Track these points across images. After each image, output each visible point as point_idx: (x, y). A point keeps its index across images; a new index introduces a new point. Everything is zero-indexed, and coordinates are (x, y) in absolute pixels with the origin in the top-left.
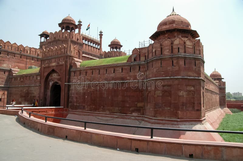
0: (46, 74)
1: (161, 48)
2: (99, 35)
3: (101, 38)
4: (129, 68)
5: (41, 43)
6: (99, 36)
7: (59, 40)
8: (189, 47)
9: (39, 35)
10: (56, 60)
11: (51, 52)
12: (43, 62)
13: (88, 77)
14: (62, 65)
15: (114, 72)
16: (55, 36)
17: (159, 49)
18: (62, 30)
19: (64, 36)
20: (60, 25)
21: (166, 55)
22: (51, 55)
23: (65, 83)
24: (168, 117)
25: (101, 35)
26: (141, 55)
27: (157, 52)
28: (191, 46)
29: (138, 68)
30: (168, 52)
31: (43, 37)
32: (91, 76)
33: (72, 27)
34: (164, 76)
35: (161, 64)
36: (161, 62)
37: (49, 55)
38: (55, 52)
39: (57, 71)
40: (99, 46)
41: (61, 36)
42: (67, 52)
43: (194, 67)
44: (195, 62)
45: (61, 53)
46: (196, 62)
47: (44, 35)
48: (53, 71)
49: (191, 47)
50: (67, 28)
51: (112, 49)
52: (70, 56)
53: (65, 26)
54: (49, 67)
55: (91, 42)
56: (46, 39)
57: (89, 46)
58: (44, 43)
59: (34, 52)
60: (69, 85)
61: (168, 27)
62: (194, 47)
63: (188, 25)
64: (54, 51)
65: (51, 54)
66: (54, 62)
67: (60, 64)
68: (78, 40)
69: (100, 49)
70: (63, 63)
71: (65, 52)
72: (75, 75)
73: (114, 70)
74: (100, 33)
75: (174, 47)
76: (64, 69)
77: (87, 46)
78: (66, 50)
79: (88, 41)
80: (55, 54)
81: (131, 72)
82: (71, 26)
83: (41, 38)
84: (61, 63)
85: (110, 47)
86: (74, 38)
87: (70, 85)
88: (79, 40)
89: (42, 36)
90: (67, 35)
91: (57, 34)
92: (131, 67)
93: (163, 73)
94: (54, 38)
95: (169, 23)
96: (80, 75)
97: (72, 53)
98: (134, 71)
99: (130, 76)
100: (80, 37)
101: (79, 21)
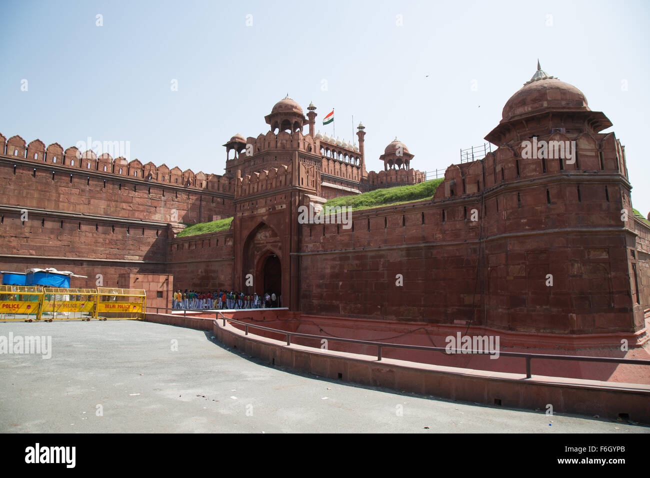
0: (246, 233)
1: (517, 161)
2: (357, 133)
3: (361, 140)
4: (439, 211)
5: (228, 162)
6: (357, 138)
7: (268, 154)
8: (589, 153)
9: (224, 145)
10: (268, 202)
11: (256, 184)
12: (238, 206)
13: (342, 238)
14: (282, 212)
15: (404, 225)
16: (258, 145)
17: (512, 165)
18: (273, 129)
19: (279, 145)
20: (269, 119)
21: (531, 177)
22: (256, 190)
23: (291, 252)
24: (544, 328)
25: (361, 134)
26: (467, 180)
27: (506, 172)
28: (591, 150)
29: (463, 212)
30: (535, 170)
31: (233, 148)
32: (349, 235)
33: (296, 122)
34: (527, 227)
35: (519, 200)
36: (519, 195)
37: (251, 191)
38: (264, 182)
39: (271, 226)
40: (358, 160)
41: (273, 144)
42: (291, 183)
43: (605, 205)
44: (606, 190)
45: (278, 184)
46: (609, 189)
47: (235, 144)
48: (262, 226)
49: (593, 154)
50: (285, 125)
51: (388, 165)
53: (279, 120)
54: (252, 218)
55: (339, 153)
56: (239, 152)
57: (335, 161)
58: (236, 163)
59: (216, 185)
60: (299, 256)
61: (530, 109)
62: (601, 153)
63: (580, 100)
64: (262, 181)
65: (256, 187)
66: (264, 206)
67: (277, 209)
69: (360, 167)
70: (284, 206)
71: (288, 182)
72: (312, 233)
73: (404, 218)
74: (358, 130)
76: (287, 220)
77: (331, 162)
78: (289, 177)
79: (333, 151)
80: (264, 186)
81: (444, 221)
82: (294, 120)
83: (228, 151)
84: (280, 208)
85: (383, 162)
86: (301, 145)
87: (302, 256)
88: (313, 150)
89: (229, 146)
90: (285, 142)
91: (262, 139)
92: (443, 210)
93: (525, 220)
94: (257, 150)
95: (532, 100)
96: (324, 235)
97: (302, 184)
98: (453, 220)
99: (443, 232)
100: (315, 143)
101: (310, 105)
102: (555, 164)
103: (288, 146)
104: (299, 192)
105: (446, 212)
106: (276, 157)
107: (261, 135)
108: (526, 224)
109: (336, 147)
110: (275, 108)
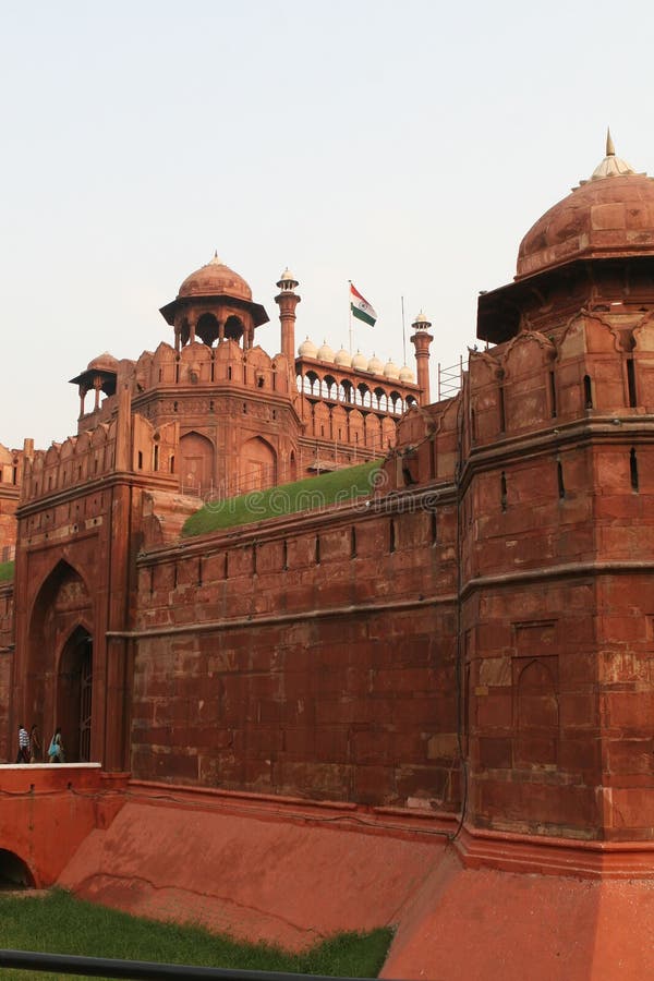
0: (35, 587)
1: (501, 389)
2: (413, 339)
3: (422, 354)
4: (383, 523)
5: (83, 418)
7: (158, 396)
9: (72, 381)
10: (74, 510)
11: (55, 470)
12: (25, 521)
13: (207, 594)
14: (95, 535)
15: (318, 558)
16: (140, 376)
17: (491, 402)
19: (183, 374)
20: (169, 313)
21: (527, 429)
22: (54, 484)
23: (108, 630)
24: (547, 824)
25: (422, 341)
26: (439, 444)
27: (481, 420)
29: (428, 525)
30: (535, 413)
31: (91, 387)
32: (218, 586)
33: (230, 318)
34: (517, 561)
35: (505, 492)
36: (503, 480)
37: (47, 486)
38: (70, 463)
39: (78, 569)
41: (169, 373)
42: (114, 463)
45: (92, 467)
47: (97, 377)
50: (209, 330)
52: (131, 484)
53: (192, 317)
54: (46, 549)
55: (363, 389)
57: (348, 409)
60: (127, 639)
61: (553, 257)
65: (54, 477)
66: (66, 524)
67: (87, 527)
70: (100, 521)
71: (108, 465)
72: (156, 584)
73: (318, 542)
74: (413, 332)
75: (565, 375)
76: (104, 555)
77: (338, 411)
78: (110, 451)
79: (347, 385)
80: (68, 474)
81: (392, 549)
82: (225, 315)
83: (83, 394)
84: (92, 525)
86: (237, 376)
87: (135, 639)
88: (268, 384)
89: (85, 382)
90: (196, 366)
91: (148, 364)
92: (392, 521)
93: (514, 543)
94: (137, 388)
95: (559, 235)
96: (175, 586)
97: (140, 466)
98: (410, 544)
99: (392, 576)
100: (274, 367)
101: (283, 277)
102: (575, 394)
103: (205, 375)
104: (131, 487)
105: (396, 525)
106: (176, 404)
107: (145, 353)
108: (515, 552)
109: (351, 374)
110: (183, 289)
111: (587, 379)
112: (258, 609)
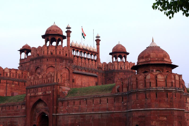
0: (32, 104)
1: (137, 82)
2: (96, 41)
3: (98, 44)
4: (114, 98)
5: (21, 60)
7: (43, 57)
8: (161, 80)
10: (43, 89)
11: (37, 80)
12: (28, 90)
13: (76, 108)
14: (49, 95)
15: (100, 103)
16: (38, 52)
17: (135, 83)
18: (46, 42)
19: (49, 52)
20: (43, 37)
21: (141, 88)
22: (37, 83)
23: (53, 113)
25: (98, 41)
26: (124, 86)
27: (133, 86)
28: (162, 79)
29: (122, 99)
30: (142, 86)
31: (24, 52)
32: (78, 106)
33: (59, 39)
34: (139, 107)
35: (137, 97)
36: (137, 95)
37: (35, 84)
39: (44, 101)
40: (96, 56)
41: (46, 52)
42: (53, 81)
43: (166, 99)
44: (167, 94)
45: (48, 81)
46: (168, 94)
47: (25, 50)
48: (40, 101)
49: (163, 80)
52: (57, 85)
53: (50, 38)
54: (35, 96)
55: (85, 53)
56: (27, 55)
57: (81, 58)
58: (25, 61)
61: (144, 60)
62: (166, 80)
64: (40, 79)
65: (37, 82)
66: (41, 91)
67: (47, 93)
68: (66, 55)
69: (98, 59)
70: (50, 92)
71: (52, 81)
72: (63, 105)
73: (100, 100)
74: (96, 39)
75: (147, 81)
76: (52, 99)
77: (79, 58)
78: (52, 78)
79: (81, 52)
80: (41, 82)
81: (115, 102)
82: (57, 38)
83: (21, 54)
84: (48, 93)
86: (62, 53)
87: (58, 115)
88: (68, 55)
89: (21, 51)
90: (52, 51)
91: (40, 49)
93: (139, 105)
94: (37, 55)
95: (145, 57)
96: (68, 106)
98: (118, 102)
99: (115, 107)
100: (69, 51)
101: (67, 26)
102: (148, 84)
103: (54, 53)
104: (57, 86)
105: (116, 98)
106: (47, 59)
107: (39, 46)
108: (139, 106)
109: (82, 50)
110: (47, 31)
111: (150, 82)
112: (88, 111)
